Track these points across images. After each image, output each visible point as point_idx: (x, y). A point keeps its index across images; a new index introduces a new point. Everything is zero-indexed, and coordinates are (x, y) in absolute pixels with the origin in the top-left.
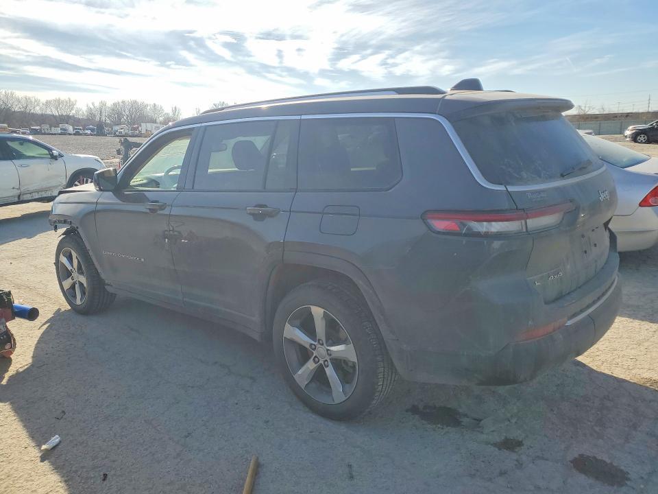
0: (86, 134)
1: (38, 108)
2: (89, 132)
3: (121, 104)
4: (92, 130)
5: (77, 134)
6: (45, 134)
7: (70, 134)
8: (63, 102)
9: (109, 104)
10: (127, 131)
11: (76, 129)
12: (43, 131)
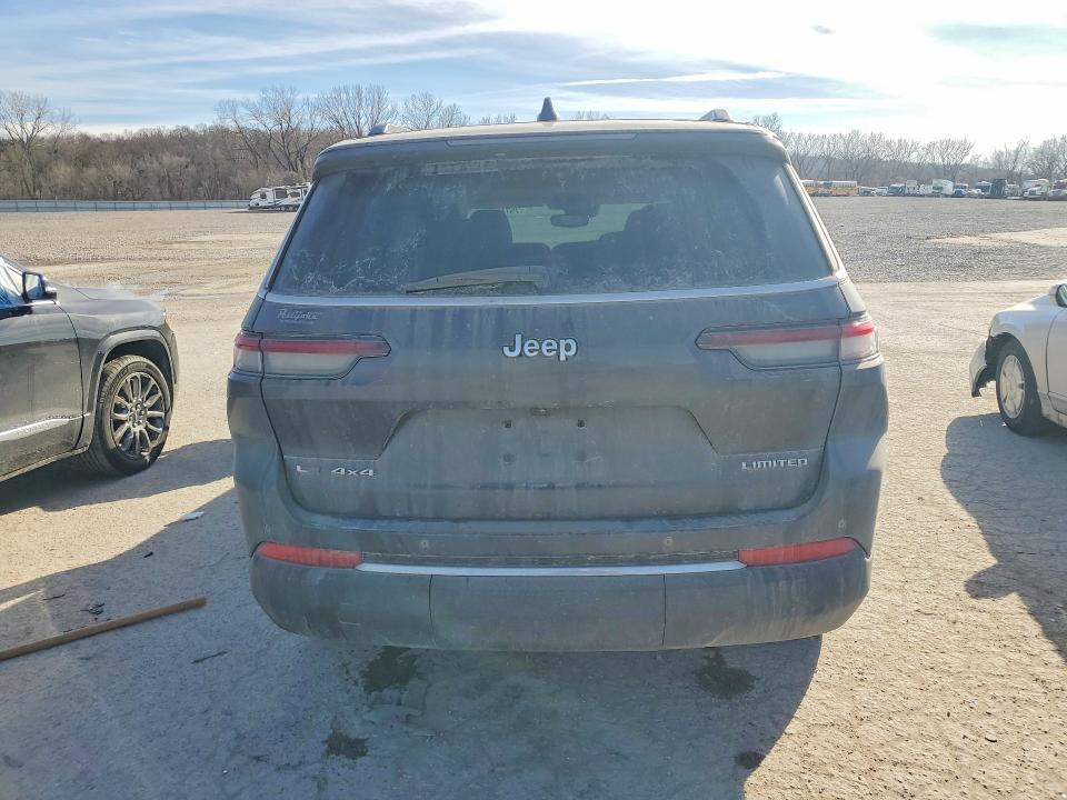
0: (971, 196)
1: (915, 155)
2: (975, 191)
3: (1059, 141)
4: (984, 189)
5: (958, 195)
6: (908, 195)
7: (946, 196)
8: (953, 144)
9: (1036, 143)
10: (1044, 190)
11: (958, 187)
12: (907, 191)
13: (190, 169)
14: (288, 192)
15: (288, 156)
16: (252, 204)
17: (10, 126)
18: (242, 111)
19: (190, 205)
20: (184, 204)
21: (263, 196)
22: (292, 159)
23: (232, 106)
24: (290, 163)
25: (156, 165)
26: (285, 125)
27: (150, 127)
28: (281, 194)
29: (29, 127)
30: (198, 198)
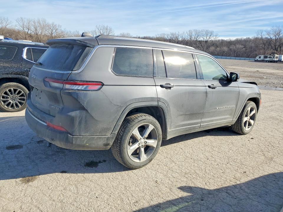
13: (243, 49)
14: (268, 56)
15: (275, 46)
16: (256, 59)
17: (204, 37)
18: (264, 33)
19: (241, 59)
20: (239, 58)
21: (260, 57)
22: (277, 47)
23: (262, 31)
24: (276, 48)
25: (234, 48)
26: (277, 37)
27: (239, 38)
28: (266, 57)
29: (208, 38)
30: (244, 57)
